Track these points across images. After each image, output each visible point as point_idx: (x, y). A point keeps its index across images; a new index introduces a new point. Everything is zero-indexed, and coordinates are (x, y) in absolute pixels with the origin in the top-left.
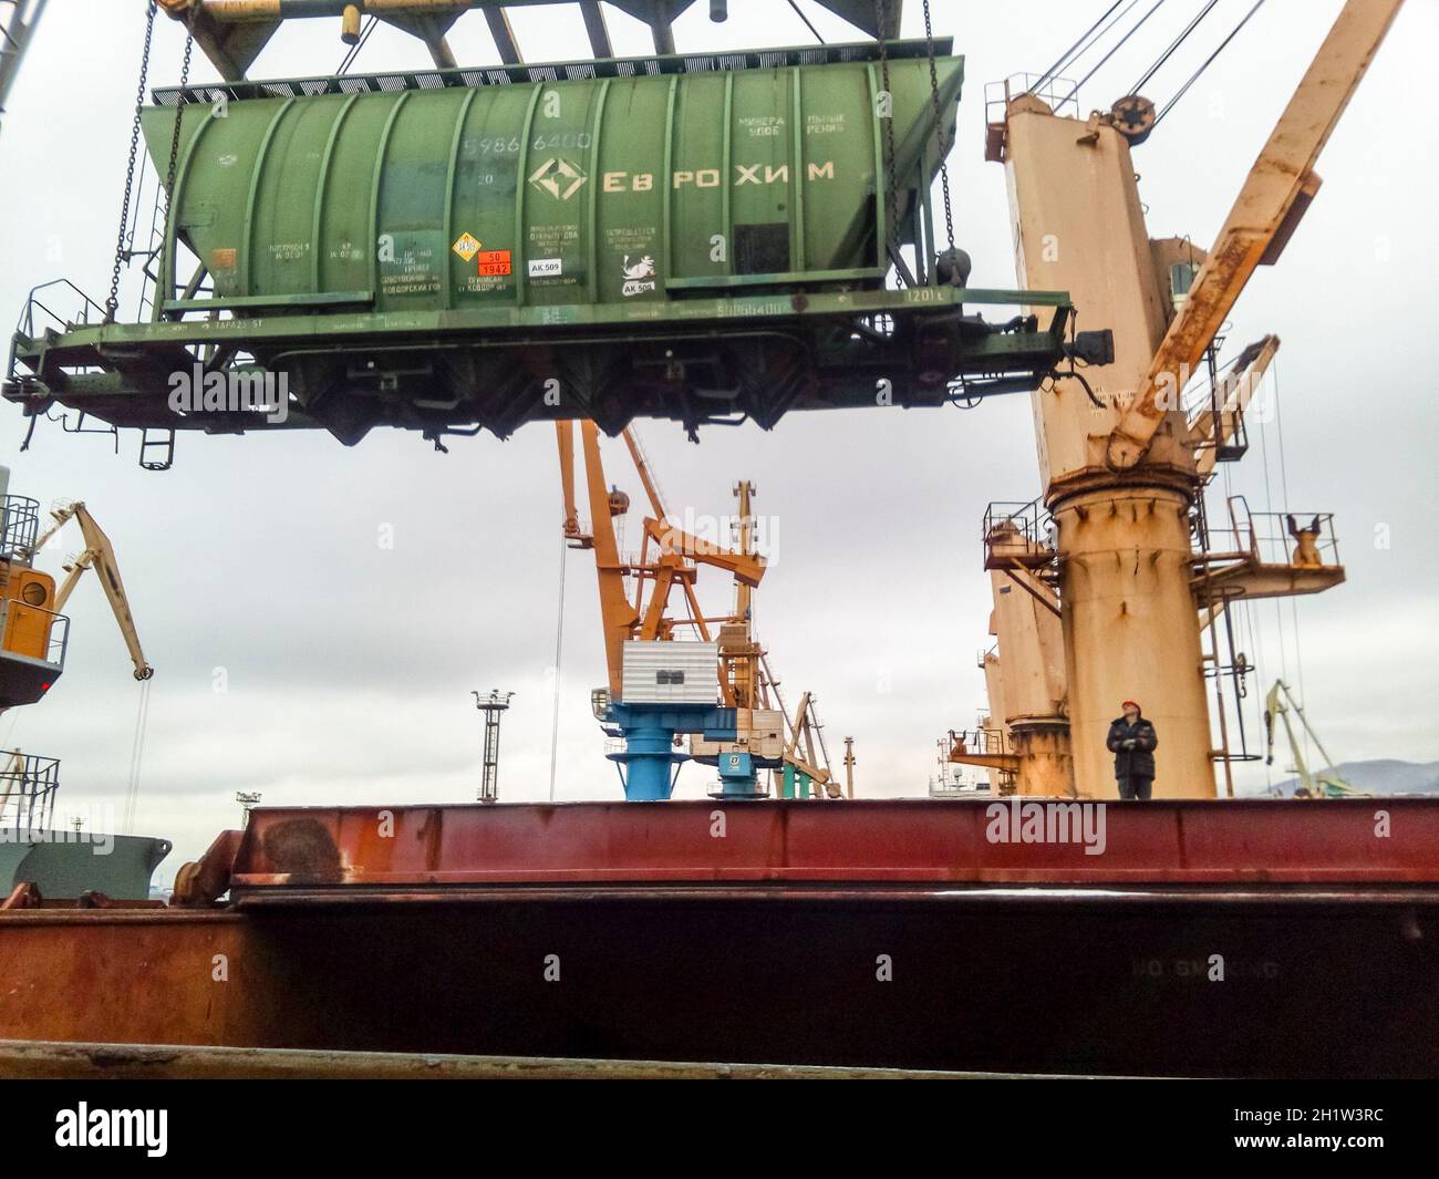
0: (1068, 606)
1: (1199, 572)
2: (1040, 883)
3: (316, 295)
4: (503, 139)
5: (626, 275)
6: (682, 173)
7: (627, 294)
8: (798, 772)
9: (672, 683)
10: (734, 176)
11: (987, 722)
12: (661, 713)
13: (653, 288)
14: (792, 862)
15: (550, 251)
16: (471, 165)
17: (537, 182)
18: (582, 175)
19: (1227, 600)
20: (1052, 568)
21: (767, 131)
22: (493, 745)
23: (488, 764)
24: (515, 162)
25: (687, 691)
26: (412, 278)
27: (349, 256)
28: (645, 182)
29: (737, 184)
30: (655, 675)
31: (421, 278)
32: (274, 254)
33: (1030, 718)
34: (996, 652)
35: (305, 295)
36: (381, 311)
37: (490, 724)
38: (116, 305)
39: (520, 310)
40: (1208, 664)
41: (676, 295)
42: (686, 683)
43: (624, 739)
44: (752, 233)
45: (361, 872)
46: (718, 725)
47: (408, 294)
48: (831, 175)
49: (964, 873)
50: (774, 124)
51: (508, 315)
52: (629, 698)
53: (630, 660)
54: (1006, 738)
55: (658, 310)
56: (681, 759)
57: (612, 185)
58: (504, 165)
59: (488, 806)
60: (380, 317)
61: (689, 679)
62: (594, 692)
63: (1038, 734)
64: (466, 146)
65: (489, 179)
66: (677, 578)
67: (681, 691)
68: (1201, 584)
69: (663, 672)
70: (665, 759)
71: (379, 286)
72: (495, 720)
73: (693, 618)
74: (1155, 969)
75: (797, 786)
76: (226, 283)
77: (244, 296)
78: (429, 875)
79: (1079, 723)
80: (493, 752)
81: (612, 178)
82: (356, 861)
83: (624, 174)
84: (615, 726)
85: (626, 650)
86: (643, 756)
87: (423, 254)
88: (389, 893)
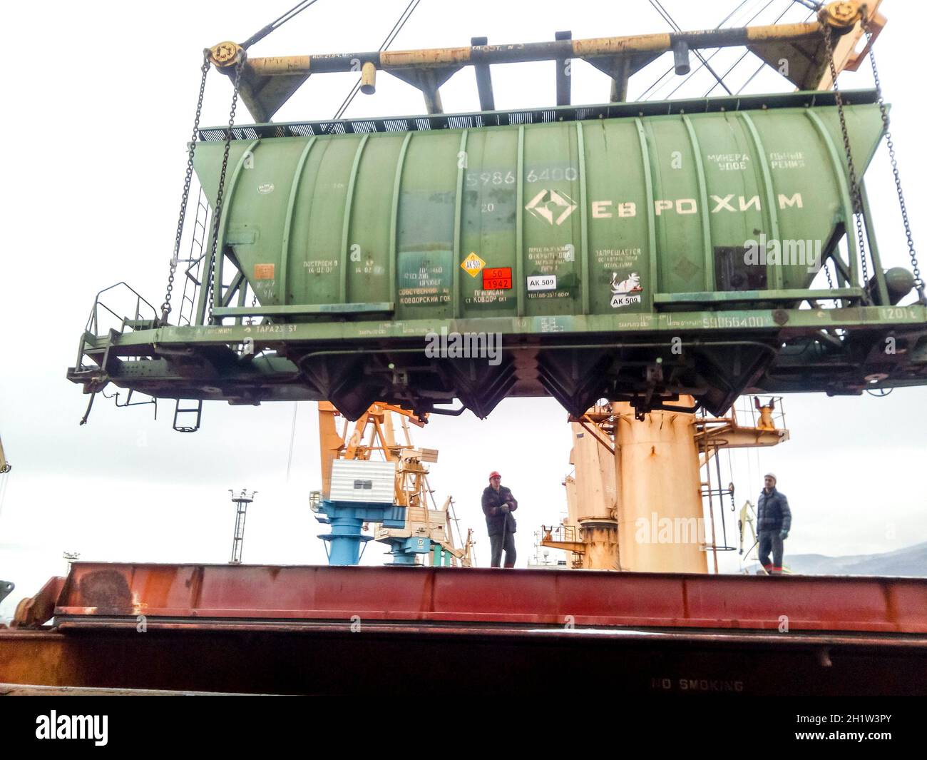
0: (619, 447)
1: (700, 430)
2: (596, 625)
3: (345, 304)
4: (500, 173)
5: (615, 290)
6: (661, 202)
7: (615, 306)
8: (443, 550)
9: (364, 488)
10: (711, 204)
11: (566, 521)
12: (355, 508)
13: (639, 300)
14: (436, 608)
15: (546, 269)
16: (475, 195)
17: (533, 210)
18: (572, 204)
19: (717, 447)
20: (609, 423)
21: (735, 166)
22: (241, 526)
23: (237, 539)
24: (514, 192)
25: (374, 494)
26: (425, 291)
27: (372, 270)
28: (629, 210)
29: (713, 211)
30: (353, 483)
31: (433, 291)
32: (307, 269)
33: (593, 519)
34: (573, 476)
35: (334, 305)
36: (400, 319)
37: (240, 512)
38: (170, 309)
39: (521, 319)
40: (704, 488)
41: (661, 308)
42: (373, 488)
43: (330, 525)
44: (731, 254)
45: (146, 607)
46: (393, 516)
47: (422, 305)
48: (800, 205)
49: (547, 618)
50: (740, 160)
51: (510, 323)
52: (334, 497)
53: (337, 472)
54: (578, 532)
55: (646, 321)
56: (367, 539)
57: (600, 212)
58: (503, 196)
59: (235, 566)
60: (398, 324)
61: (376, 486)
62: (311, 493)
63: (598, 529)
64: (468, 179)
65: (490, 207)
66: (372, 419)
67: (370, 494)
68: (701, 437)
69: (358, 481)
70: (356, 539)
71: (398, 297)
72: (243, 509)
73: (380, 445)
74: (667, 684)
75: (443, 559)
76: (266, 293)
77: (282, 304)
78: (192, 611)
79: (624, 523)
80: (241, 531)
81: (599, 206)
82: (143, 600)
83: (610, 203)
84: (324, 516)
85: (334, 465)
86: (342, 537)
87: (436, 271)
88: (164, 623)
